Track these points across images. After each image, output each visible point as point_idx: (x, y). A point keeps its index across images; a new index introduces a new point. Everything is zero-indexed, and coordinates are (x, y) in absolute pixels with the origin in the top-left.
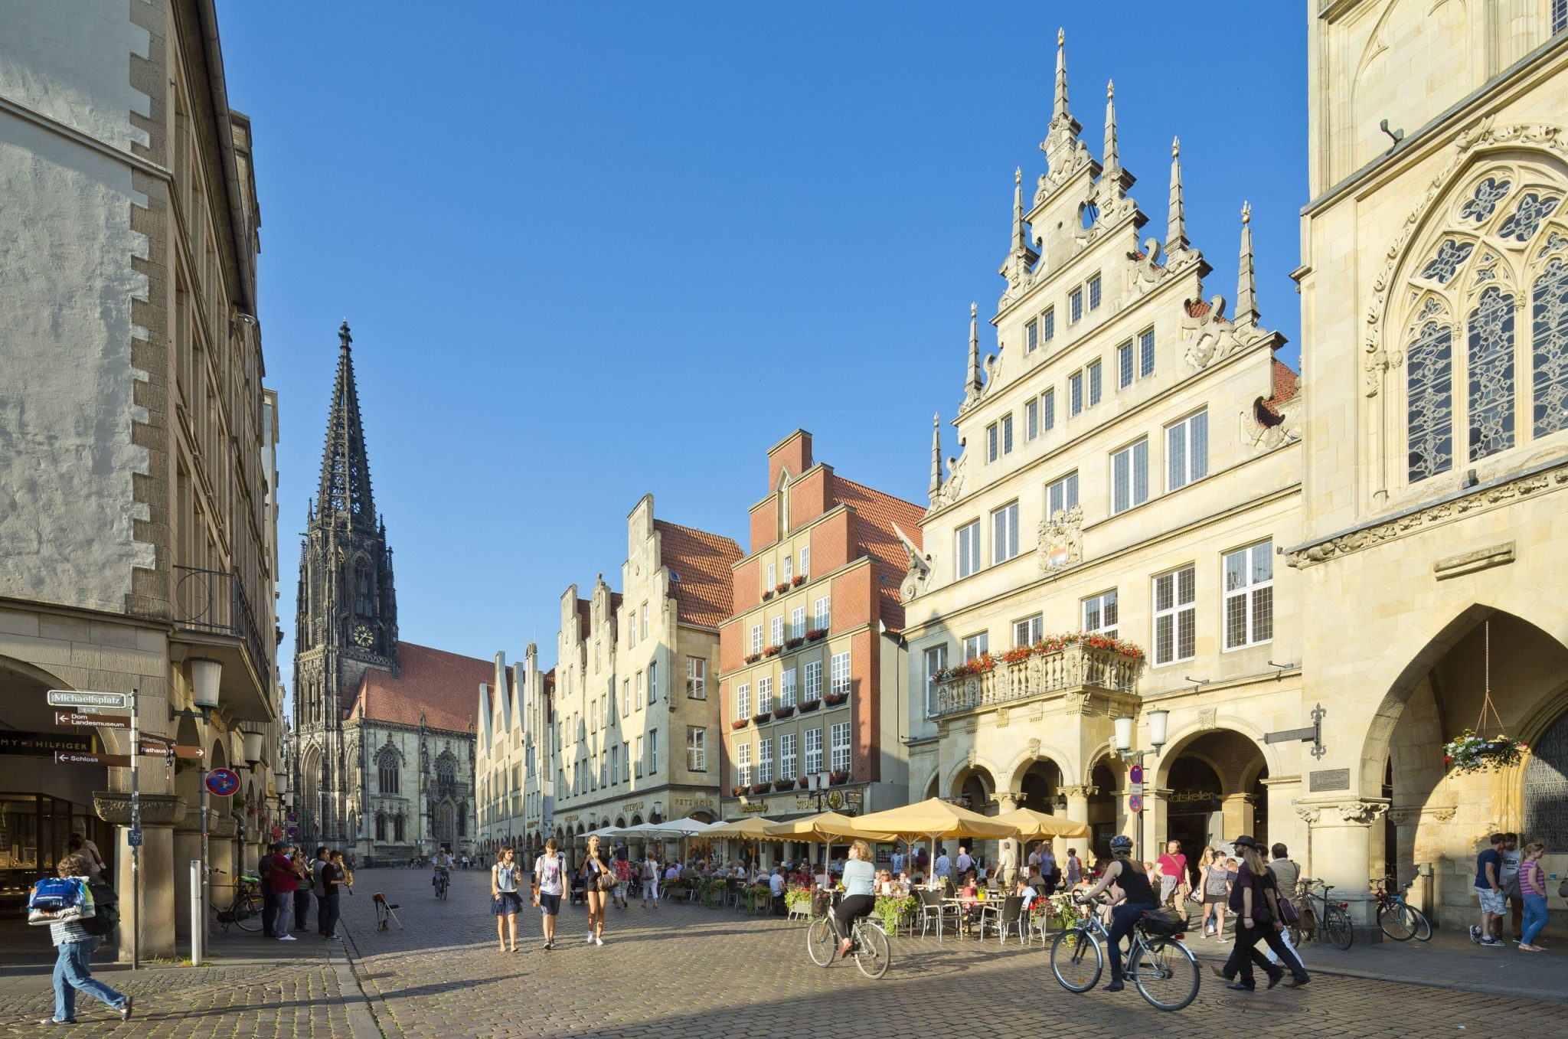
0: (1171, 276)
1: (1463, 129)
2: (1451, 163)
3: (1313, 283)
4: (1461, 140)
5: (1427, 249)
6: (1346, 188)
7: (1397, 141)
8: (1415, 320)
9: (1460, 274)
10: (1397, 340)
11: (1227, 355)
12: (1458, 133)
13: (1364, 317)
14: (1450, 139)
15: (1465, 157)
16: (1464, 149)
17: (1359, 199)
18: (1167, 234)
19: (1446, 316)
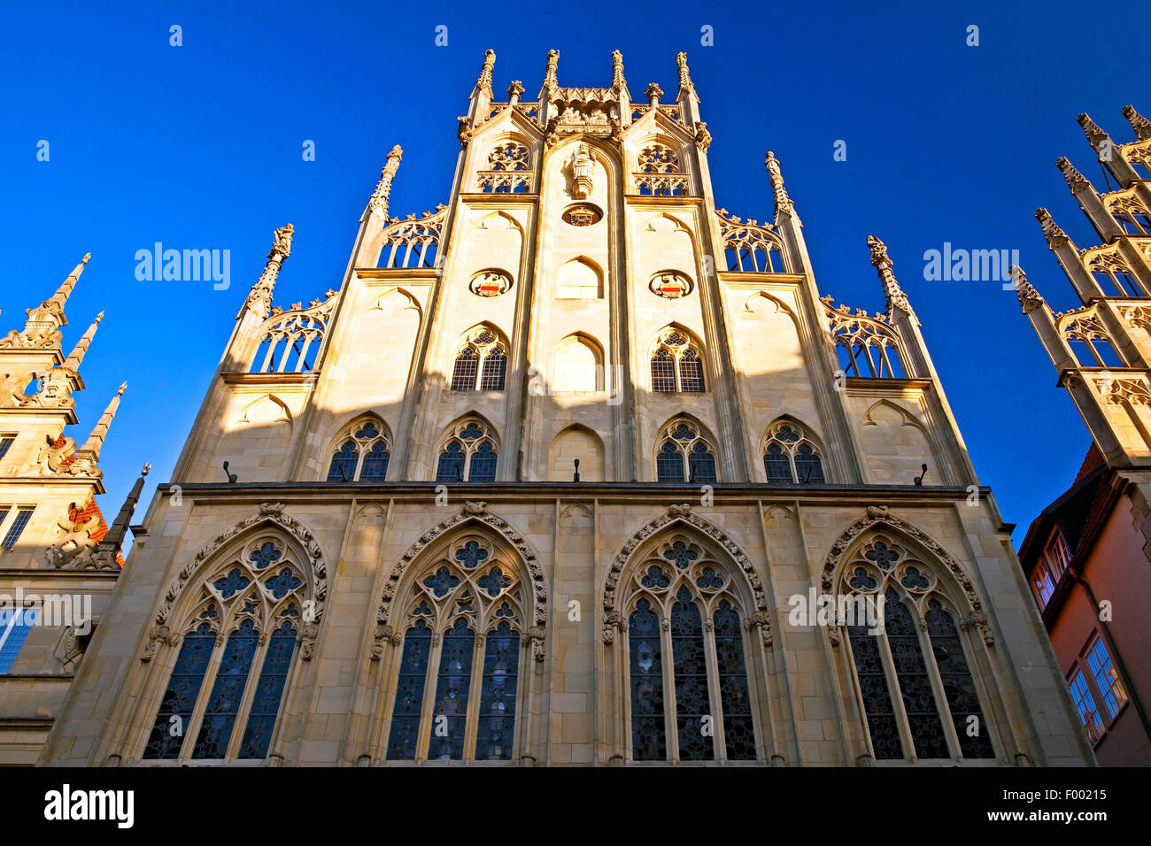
0: (71, 476)
1: (268, 501)
2: (254, 518)
3: (143, 544)
4: (264, 507)
5: (223, 566)
6: (191, 489)
7: (230, 481)
8: (198, 616)
9: (236, 597)
10: (181, 623)
11: (82, 569)
12: (263, 501)
13: (165, 593)
14: (259, 502)
15: (262, 520)
16: (264, 514)
17: (197, 503)
18: (85, 443)
19: (217, 624)
